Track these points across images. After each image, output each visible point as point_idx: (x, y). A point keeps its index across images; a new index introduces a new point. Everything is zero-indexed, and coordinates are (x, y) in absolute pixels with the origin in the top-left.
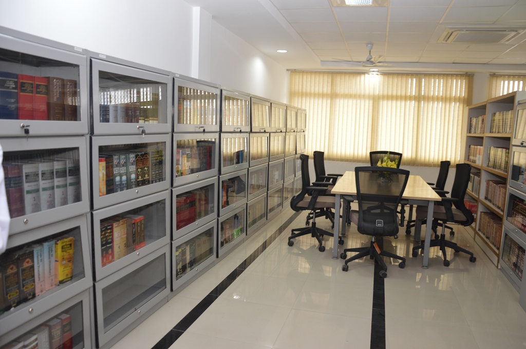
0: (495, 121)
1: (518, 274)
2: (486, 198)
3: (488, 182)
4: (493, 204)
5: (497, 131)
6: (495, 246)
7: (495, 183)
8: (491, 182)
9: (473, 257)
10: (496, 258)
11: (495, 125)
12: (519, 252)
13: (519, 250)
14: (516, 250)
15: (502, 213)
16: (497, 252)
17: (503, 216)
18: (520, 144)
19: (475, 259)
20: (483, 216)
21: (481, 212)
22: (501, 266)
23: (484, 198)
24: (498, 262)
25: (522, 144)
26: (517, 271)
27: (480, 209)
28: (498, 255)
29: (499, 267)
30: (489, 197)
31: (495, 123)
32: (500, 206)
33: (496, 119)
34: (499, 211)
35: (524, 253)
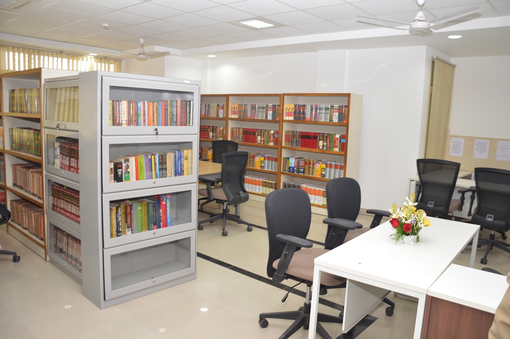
0: (15, 99)
1: (71, 263)
2: (15, 185)
3: (14, 166)
4: (26, 191)
5: (19, 110)
6: (37, 237)
7: (24, 168)
8: (18, 167)
9: (16, 256)
10: (43, 251)
11: (15, 103)
12: (68, 240)
13: (68, 238)
14: (65, 238)
15: (41, 201)
16: (42, 243)
17: (43, 204)
18: (55, 127)
19: (19, 257)
20: (15, 205)
21: (12, 201)
22: (50, 258)
23: (12, 185)
24: (46, 254)
25: (58, 127)
26: (69, 259)
27: (10, 197)
28: (44, 247)
29: (48, 259)
30: (19, 184)
31: (15, 101)
32: (36, 193)
33: (15, 96)
34: (36, 199)
35: (80, 243)
